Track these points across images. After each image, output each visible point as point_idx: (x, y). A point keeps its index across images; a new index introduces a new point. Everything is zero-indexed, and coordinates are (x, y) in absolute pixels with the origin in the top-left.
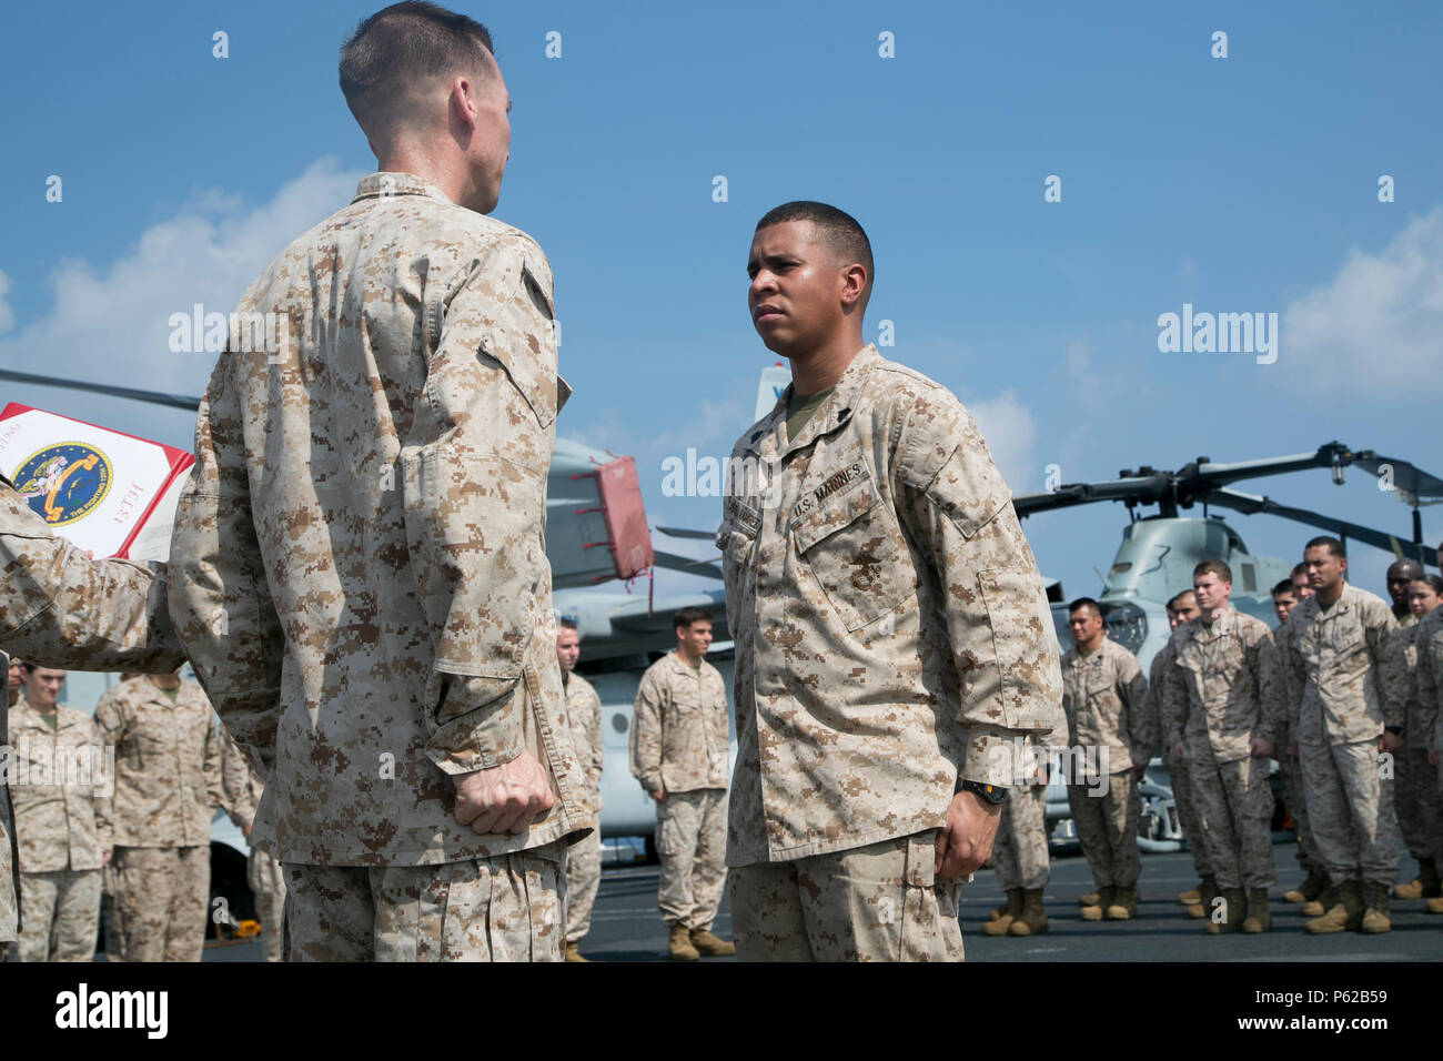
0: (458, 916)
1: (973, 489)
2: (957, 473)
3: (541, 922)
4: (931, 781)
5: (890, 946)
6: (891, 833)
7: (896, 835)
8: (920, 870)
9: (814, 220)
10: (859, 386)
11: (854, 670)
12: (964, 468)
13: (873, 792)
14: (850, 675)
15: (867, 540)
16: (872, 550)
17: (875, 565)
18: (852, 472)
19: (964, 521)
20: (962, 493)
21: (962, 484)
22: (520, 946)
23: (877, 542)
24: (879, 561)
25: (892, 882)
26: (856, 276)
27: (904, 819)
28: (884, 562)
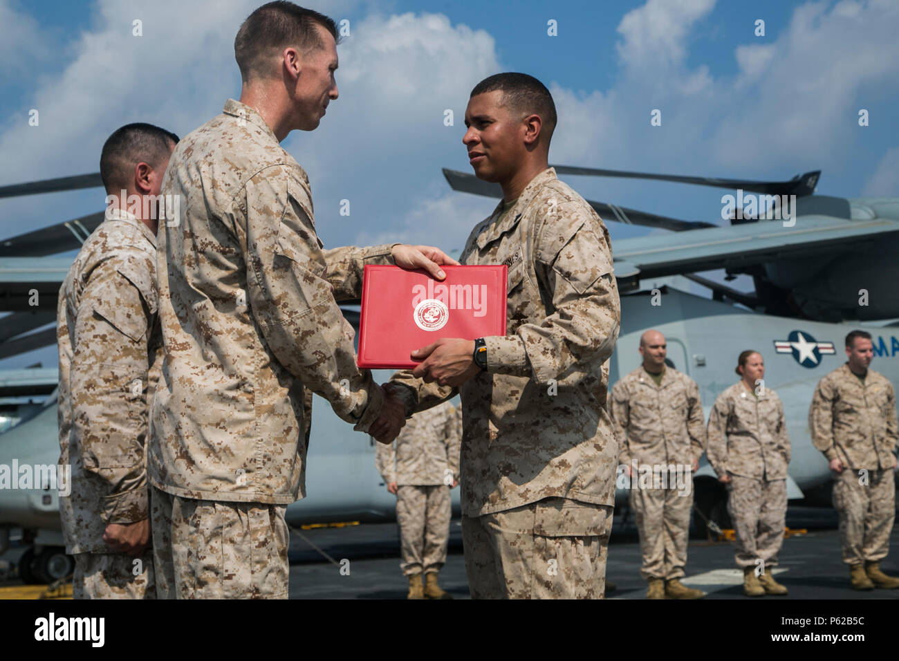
0: (204, 535)
1: (584, 261)
2: (574, 253)
3: (257, 539)
4: (556, 466)
5: (525, 574)
6: (525, 501)
7: (528, 502)
8: (544, 525)
9: (503, 89)
10: (531, 199)
11: (512, 391)
12: (579, 249)
13: (519, 473)
14: (509, 395)
15: (519, 304)
16: (522, 310)
17: (525, 320)
18: (515, 258)
19: (577, 282)
20: (576, 265)
21: (576, 259)
22: (244, 553)
23: (525, 304)
24: (527, 317)
25: (526, 533)
26: (535, 123)
27: (535, 492)
28: (530, 318)
